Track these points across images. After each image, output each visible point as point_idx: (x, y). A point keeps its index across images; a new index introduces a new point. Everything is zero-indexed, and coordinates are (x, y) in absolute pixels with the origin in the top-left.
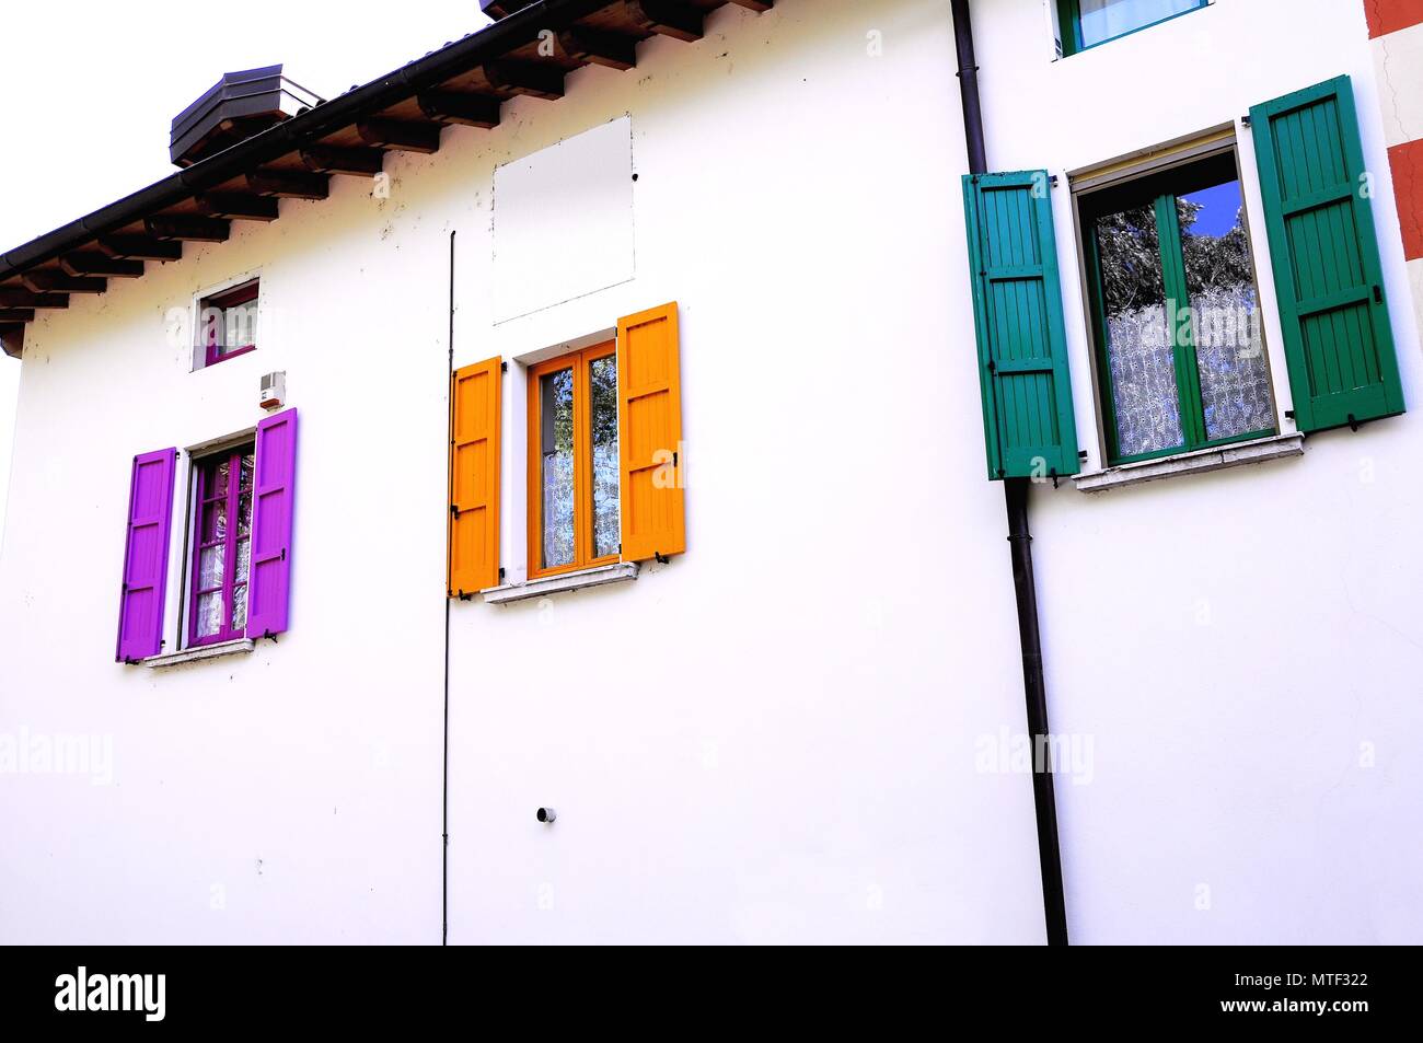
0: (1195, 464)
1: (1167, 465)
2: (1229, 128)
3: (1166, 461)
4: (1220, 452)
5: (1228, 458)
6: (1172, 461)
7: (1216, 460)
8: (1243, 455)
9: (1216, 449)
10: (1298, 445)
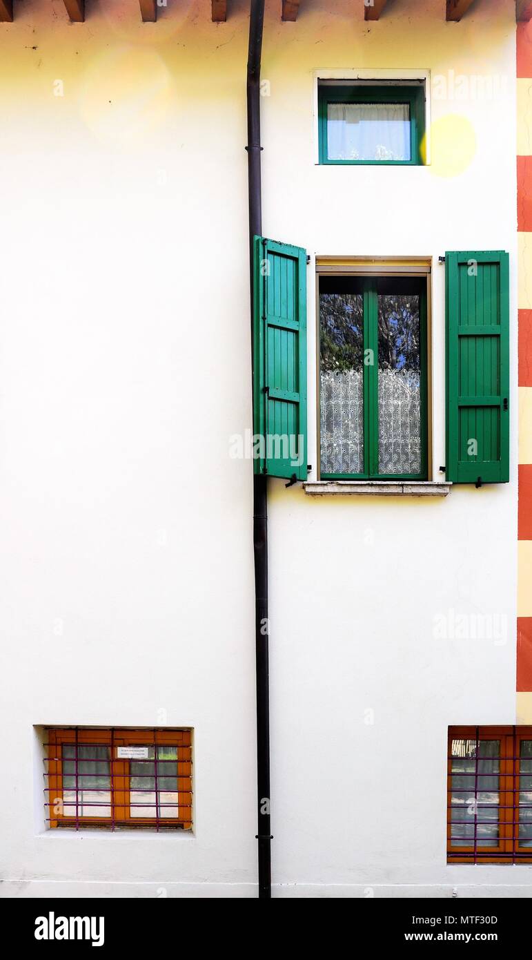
0: (385, 490)
1: (367, 487)
2: (428, 261)
3: (368, 485)
4: (402, 485)
5: (407, 490)
6: (372, 485)
7: (399, 490)
8: (415, 490)
9: (400, 483)
10: (447, 490)
